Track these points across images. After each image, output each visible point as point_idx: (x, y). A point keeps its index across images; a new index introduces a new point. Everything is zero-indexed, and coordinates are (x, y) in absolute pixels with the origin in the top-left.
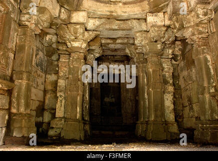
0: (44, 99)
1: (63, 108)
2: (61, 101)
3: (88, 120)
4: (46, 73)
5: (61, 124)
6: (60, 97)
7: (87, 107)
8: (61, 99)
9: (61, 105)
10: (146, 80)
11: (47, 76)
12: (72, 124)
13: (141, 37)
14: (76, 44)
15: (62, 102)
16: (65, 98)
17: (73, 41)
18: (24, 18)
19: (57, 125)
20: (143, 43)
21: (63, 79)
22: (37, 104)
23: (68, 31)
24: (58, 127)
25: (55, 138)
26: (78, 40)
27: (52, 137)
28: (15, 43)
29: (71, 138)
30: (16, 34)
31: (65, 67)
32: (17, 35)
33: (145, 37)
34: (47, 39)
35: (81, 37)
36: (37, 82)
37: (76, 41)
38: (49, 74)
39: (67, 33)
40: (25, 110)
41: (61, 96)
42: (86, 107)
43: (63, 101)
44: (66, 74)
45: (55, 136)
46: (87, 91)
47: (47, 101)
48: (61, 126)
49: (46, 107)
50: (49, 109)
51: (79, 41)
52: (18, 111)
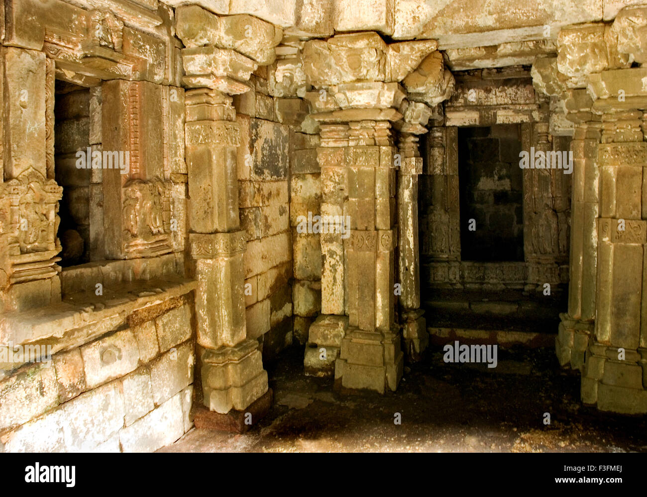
0: (292, 252)
1: (339, 289)
2: (334, 269)
3: (416, 305)
4: (289, 174)
5: (336, 336)
6: (331, 256)
7: (412, 268)
8: (333, 262)
9: (335, 278)
10: (596, 183)
11: (293, 183)
12: (362, 345)
13: (582, 48)
14: (362, 98)
15: (336, 270)
16: (344, 259)
17: (352, 89)
18: (195, 64)
19: (325, 337)
20: (588, 67)
21: (335, 203)
22: (271, 277)
23: (333, 61)
24: (329, 342)
25: (321, 374)
26: (365, 84)
27: (314, 370)
28: (181, 151)
29: (361, 386)
30: (179, 122)
31: (338, 164)
32: (185, 122)
33: (595, 45)
34: (280, 79)
35: (374, 74)
36: (266, 218)
37: (362, 88)
38: (298, 177)
39: (330, 67)
40: (233, 335)
41: (332, 254)
42: (407, 269)
43: (340, 268)
44: (343, 186)
45: (322, 370)
46: (410, 222)
47: (299, 258)
48: (337, 342)
49: (298, 274)
50: (308, 278)
51: (370, 88)
52: (216, 344)
